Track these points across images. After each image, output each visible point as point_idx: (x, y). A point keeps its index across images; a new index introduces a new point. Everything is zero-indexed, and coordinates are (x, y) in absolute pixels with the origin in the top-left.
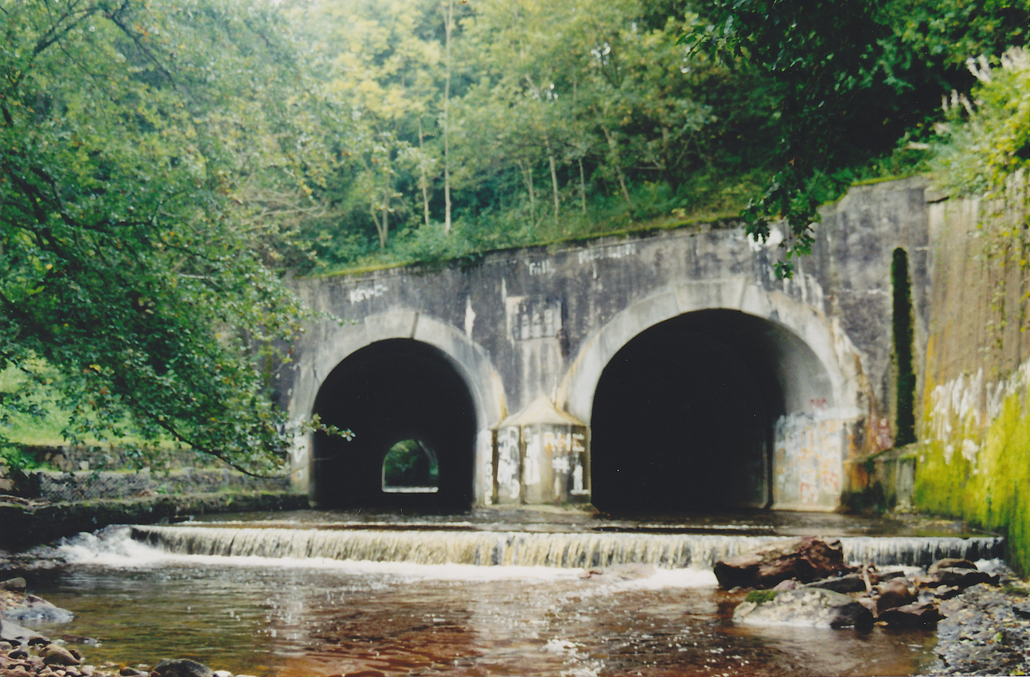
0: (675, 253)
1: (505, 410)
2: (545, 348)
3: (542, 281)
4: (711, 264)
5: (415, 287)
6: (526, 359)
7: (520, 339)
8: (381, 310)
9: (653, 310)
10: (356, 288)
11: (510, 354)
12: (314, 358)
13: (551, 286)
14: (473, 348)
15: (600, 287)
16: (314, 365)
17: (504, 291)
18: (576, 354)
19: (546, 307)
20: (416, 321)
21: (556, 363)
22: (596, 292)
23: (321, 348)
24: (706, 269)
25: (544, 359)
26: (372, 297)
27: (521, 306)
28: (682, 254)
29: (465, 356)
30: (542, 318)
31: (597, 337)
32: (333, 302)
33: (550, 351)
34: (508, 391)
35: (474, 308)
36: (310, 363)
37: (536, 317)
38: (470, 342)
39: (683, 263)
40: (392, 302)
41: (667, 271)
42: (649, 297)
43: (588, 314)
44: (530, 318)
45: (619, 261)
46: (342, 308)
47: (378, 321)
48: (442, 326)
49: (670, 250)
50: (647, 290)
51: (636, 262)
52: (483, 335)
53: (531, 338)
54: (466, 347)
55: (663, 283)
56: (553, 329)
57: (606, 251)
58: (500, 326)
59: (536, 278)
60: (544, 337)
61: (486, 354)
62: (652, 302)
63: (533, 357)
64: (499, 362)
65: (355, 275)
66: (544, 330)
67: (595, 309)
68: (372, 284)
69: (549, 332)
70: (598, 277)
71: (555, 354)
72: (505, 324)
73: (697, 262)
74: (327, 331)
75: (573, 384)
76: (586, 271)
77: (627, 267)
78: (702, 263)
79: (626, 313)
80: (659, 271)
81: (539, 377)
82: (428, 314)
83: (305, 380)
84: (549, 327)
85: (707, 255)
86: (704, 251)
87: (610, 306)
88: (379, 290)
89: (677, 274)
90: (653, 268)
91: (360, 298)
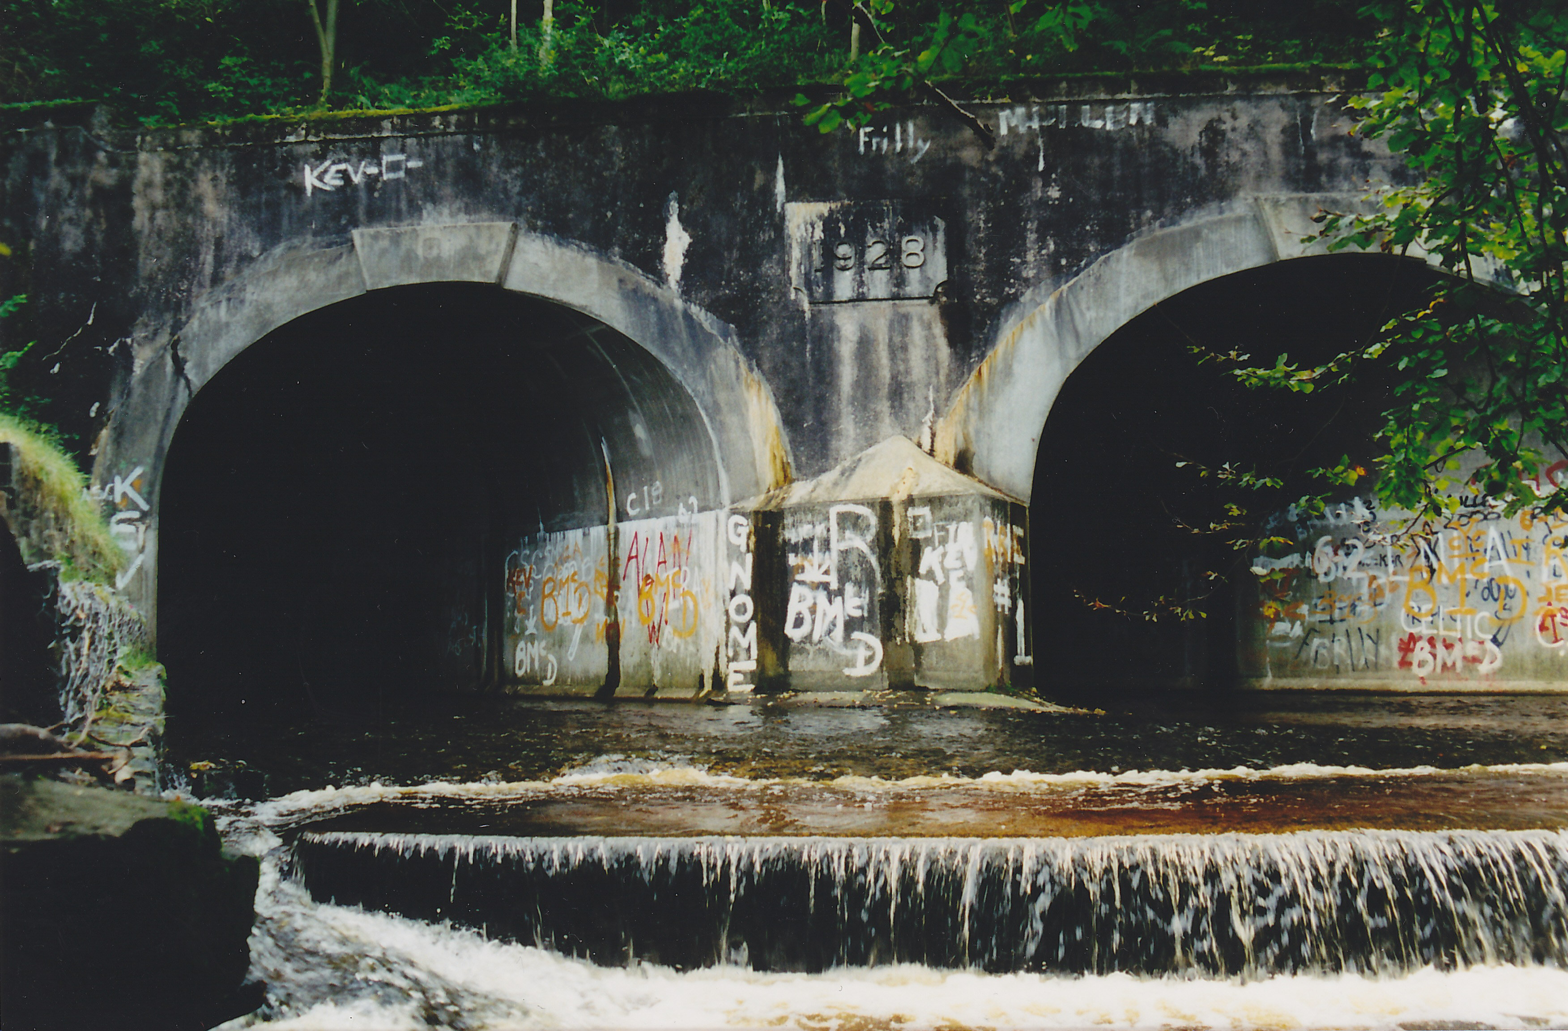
0: (1254, 131)
1: (784, 467)
2: (901, 323)
3: (890, 167)
4: (1345, 161)
5: (507, 165)
6: (846, 349)
7: (829, 299)
8: (399, 216)
9: (1199, 251)
10: (321, 157)
11: (800, 334)
12: (177, 326)
13: (915, 182)
14: (687, 316)
15: (1054, 193)
16: (175, 345)
17: (780, 187)
18: (990, 341)
19: (905, 230)
20: (512, 246)
21: (931, 359)
22: (1043, 203)
23: (202, 302)
24: (1332, 170)
25: (898, 350)
26: (372, 181)
27: (829, 223)
28: (1273, 135)
29: (664, 333)
30: (894, 254)
31: (1048, 304)
32: (244, 192)
33: (917, 332)
34: (791, 421)
35: (686, 222)
36: (164, 338)
37: (875, 252)
38: (679, 303)
39: (1275, 154)
40: (433, 198)
41: (1234, 169)
42: (1185, 224)
43: (1021, 253)
44: (861, 254)
45: (1108, 136)
46: (274, 206)
47: (396, 239)
48: (592, 261)
49: (1243, 122)
50: (1181, 210)
51: (1155, 142)
52: (716, 286)
53: (861, 298)
54: (664, 315)
55: (1224, 194)
56: (925, 280)
57: (1074, 112)
58: (770, 268)
59: (876, 159)
60: (895, 297)
61: (726, 335)
62: (1196, 234)
63: (865, 345)
64: (767, 354)
65: (316, 126)
66: (900, 281)
67: (1042, 241)
68: (373, 152)
69: (914, 286)
70: (1048, 169)
71: (929, 339)
72: (784, 266)
73: (1310, 154)
74: (220, 262)
75: (983, 410)
76: (1020, 150)
77: (1129, 152)
78: (1323, 157)
79: (1125, 253)
80: (1212, 167)
81: (885, 391)
82: (545, 231)
83: (146, 380)
84: (914, 276)
85: (1335, 140)
86: (1327, 133)
87: (1084, 238)
88: (394, 167)
89: (1259, 177)
90: (1199, 161)
91: (332, 181)
